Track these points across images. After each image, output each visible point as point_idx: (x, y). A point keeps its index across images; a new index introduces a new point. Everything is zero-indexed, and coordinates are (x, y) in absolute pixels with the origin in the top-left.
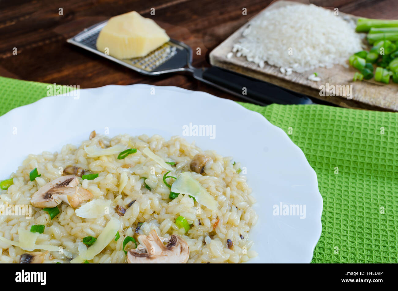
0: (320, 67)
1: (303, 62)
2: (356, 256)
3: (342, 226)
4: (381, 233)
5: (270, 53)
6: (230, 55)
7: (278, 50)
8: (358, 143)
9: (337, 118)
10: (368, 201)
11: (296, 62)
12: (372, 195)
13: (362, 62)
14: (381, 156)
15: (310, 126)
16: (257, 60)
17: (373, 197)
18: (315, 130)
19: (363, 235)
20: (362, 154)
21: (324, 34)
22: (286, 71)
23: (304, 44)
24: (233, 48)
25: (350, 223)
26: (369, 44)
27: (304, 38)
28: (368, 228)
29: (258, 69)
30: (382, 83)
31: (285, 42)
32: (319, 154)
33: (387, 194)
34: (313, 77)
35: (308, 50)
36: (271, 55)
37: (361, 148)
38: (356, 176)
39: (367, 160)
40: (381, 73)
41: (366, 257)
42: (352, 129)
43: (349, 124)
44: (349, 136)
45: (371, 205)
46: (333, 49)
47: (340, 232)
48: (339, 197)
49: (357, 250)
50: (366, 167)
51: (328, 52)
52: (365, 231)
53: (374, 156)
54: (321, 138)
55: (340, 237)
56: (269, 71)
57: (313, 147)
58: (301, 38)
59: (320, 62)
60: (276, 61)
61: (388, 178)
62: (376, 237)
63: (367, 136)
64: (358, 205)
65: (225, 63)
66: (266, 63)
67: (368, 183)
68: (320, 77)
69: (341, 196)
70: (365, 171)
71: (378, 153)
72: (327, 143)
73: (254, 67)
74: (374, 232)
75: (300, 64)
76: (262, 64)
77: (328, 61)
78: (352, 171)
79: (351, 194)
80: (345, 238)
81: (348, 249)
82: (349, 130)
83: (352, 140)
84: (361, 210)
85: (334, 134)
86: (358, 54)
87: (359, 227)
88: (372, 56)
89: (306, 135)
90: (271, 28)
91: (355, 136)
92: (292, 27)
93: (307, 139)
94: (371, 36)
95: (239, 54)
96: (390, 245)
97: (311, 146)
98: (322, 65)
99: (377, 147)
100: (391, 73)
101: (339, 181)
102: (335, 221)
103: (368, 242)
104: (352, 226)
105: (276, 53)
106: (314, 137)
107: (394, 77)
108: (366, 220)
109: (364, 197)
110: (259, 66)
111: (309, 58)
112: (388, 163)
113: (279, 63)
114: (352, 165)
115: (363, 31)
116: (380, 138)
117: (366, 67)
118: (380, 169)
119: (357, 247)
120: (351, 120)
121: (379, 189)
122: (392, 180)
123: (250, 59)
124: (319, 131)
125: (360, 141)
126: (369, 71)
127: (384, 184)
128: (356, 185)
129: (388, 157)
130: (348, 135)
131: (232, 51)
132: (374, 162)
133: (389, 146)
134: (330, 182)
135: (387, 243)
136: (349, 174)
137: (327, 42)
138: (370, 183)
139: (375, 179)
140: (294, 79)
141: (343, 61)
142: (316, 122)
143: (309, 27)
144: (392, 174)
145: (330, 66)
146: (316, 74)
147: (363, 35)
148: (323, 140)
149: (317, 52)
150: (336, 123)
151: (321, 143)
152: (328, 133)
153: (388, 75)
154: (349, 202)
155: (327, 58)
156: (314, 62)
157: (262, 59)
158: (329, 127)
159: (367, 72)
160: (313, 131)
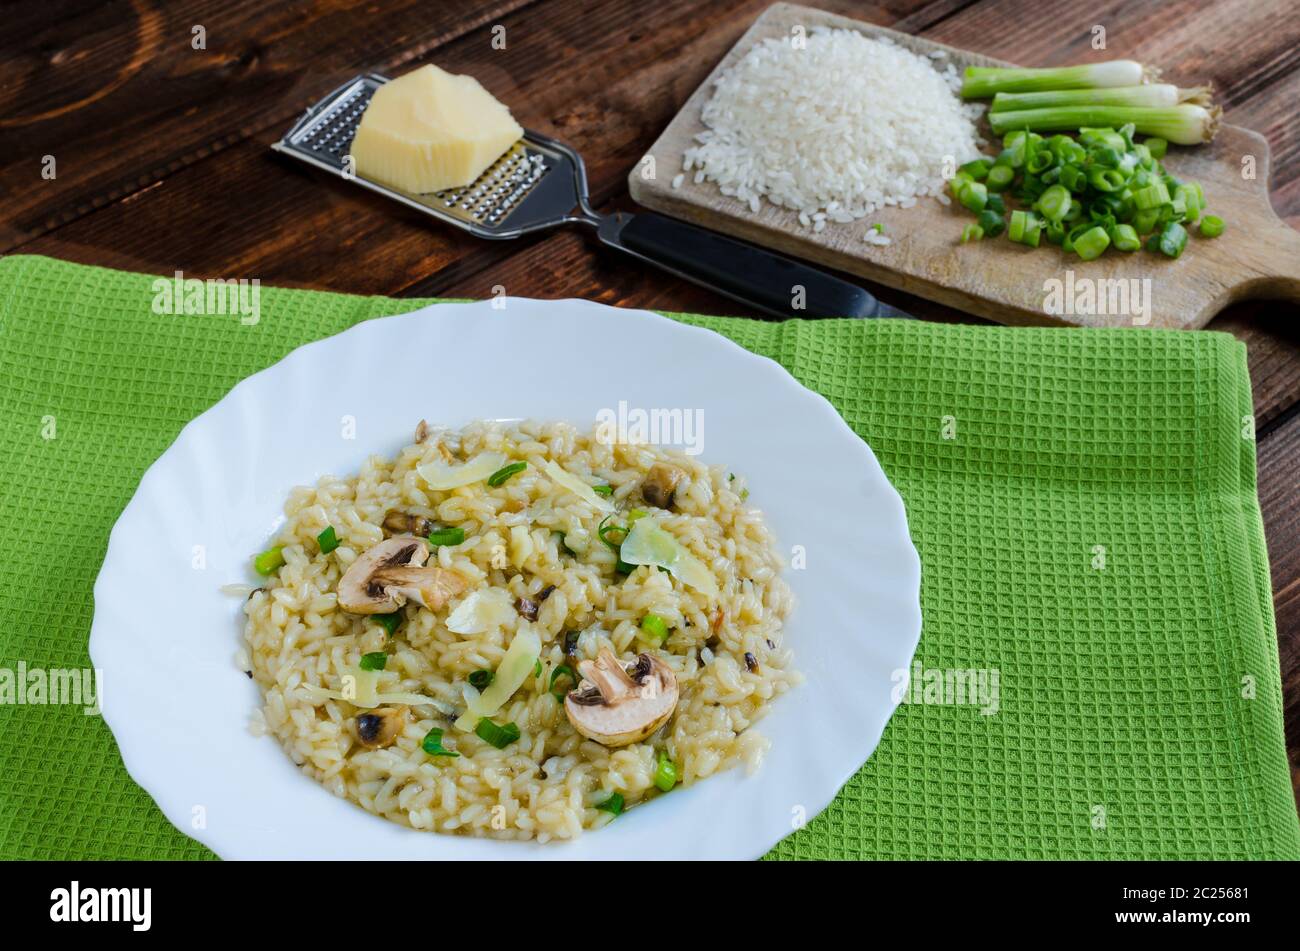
0: (887, 205)
1: (848, 198)
2: (983, 654)
3: (955, 595)
4: (1031, 603)
5: (772, 174)
6: (678, 180)
7: (789, 168)
8: (979, 407)
9: (935, 353)
10: (1002, 534)
11: (833, 198)
12: (1010, 521)
13: (980, 191)
14: (1027, 434)
15: (878, 373)
16: (742, 194)
17: (1013, 525)
18: (889, 382)
19: (995, 610)
20: (987, 431)
21: (891, 123)
22: (813, 222)
23: (849, 153)
24: (683, 158)
25: (970, 587)
26: (992, 138)
27: (849, 138)
28: (1004, 595)
29: (749, 217)
30: (1024, 246)
31: (803, 145)
32: (900, 436)
33: (1039, 516)
34: (872, 236)
35: (857, 168)
36: (774, 180)
37: (986, 418)
38: (977, 479)
39: (999, 445)
40: (1022, 223)
41: (1002, 655)
42: (965, 376)
43: (960, 366)
44: (961, 392)
45: (1009, 545)
46: (912, 158)
47: (952, 606)
48: (946, 531)
49: (986, 643)
50: (997, 458)
51: (902, 168)
52: (1001, 600)
53: (1013, 434)
54: (902, 399)
55: (952, 618)
56: (774, 221)
57: (888, 422)
58: (841, 138)
59: (887, 193)
60: (787, 194)
61: (1042, 480)
62: (1021, 613)
63: (997, 391)
64: (984, 545)
65: (669, 199)
66: (765, 198)
67: (1001, 493)
68: (889, 236)
69: (950, 528)
70: (995, 467)
71: (1020, 428)
72: (916, 412)
73: (739, 213)
74: (1017, 601)
75: (842, 201)
76: (755, 204)
77: (905, 189)
78: (970, 469)
79: (969, 521)
80: (961, 620)
81: (968, 643)
82: (960, 379)
83: (967, 402)
84: (990, 556)
85: (930, 389)
86: (965, 169)
87: (988, 594)
88: (1000, 175)
89: (871, 395)
90: (768, 106)
91: (974, 392)
92: (819, 109)
93: (874, 404)
94: (997, 118)
95: (699, 177)
96: (1047, 626)
97: (883, 419)
98: (891, 201)
99: (1018, 413)
100: (1042, 224)
101: (945, 493)
102: (942, 585)
103: (1005, 625)
104: (974, 593)
105: (787, 176)
106: (888, 398)
107: (1050, 232)
108: (1000, 578)
109: (995, 526)
110: (748, 208)
111: (862, 187)
112: (1040, 448)
113: (797, 200)
114: (969, 456)
115: (979, 98)
116: (1024, 393)
117: (988, 206)
118: (1025, 461)
119: (986, 635)
120: (963, 355)
121: (1025, 505)
122: (1048, 484)
123: (727, 191)
124: (899, 384)
125: (982, 403)
126: (996, 218)
127: (1034, 494)
128: (978, 500)
129: (1040, 435)
130: (959, 390)
131: (682, 171)
132: (1013, 446)
133: (1042, 410)
134: (927, 497)
135: (1042, 624)
136: (963, 476)
137: (900, 143)
138: (1006, 492)
139: (1015, 484)
140: (833, 242)
141: (936, 188)
142: (891, 363)
143: (858, 109)
144: (1049, 471)
145: (909, 202)
146: (879, 229)
148: (907, 405)
149: (879, 170)
150: (933, 365)
151: (902, 411)
152: (917, 388)
153: (1038, 227)
154: (965, 541)
155: (900, 183)
156: (874, 195)
157: (754, 189)
158: (918, 375)
159: (991, 221)
160: (885, 384)
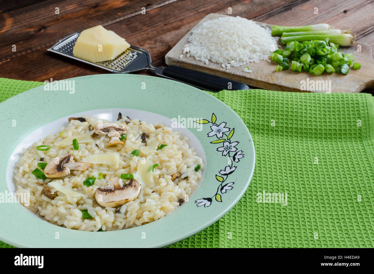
0: (250, 62)
1: (238, 59)
2: (295, 188)
3: (283, 171)
4: (309, 173)
5: (212, 53)
6: (182, 56)
7: (218, 51)
8: (288, 114)
9: (271, 98)
10: (298, 153)
11: (233, 60)
12: (300, 149)
13: (281, 57)
14: (304, 123)
15: (253, 104)
16: (203, 59)
17: (301, 150)
18: (256, 106)
19: (298, 175)
20: (291, 122)
21: (251, 38)
22: (226, 67)
23: (237, 46)
24: (183, 50)
25: (288, 168)
26: (283, 45)
27: (237, 41)
28: (300, 171)
29: (205, 66)
30: (296, 72)
31: (222, 44)
32: (261, 123)
33: (310, 148)
34: (246, 70)
35: (240, 50)
36: (213, 55)
37: (290, 117)
38: (288, 137)
39: (295, 126)
40: (296, 64)
41: (301, 189)
42: (282, 105)
43: (280, 102)
44: (281, 109)
45: (301, 156)
46: (258, 49)
47: (282, 174)
48: (278, 151)
49: (295, 185)
50: (294, 130)
51: (255, 51)
52: (299, 172)
53: (299, 122)
54: (261, 112)
55: (283, 177)
56: (213, 67)
57: (256, 118)
58: (234, 41)
59: (250, 59)
60: (217, 59)
61: (310, 137)
62: (307, 176)
63: (293, 109)
64: (292, 156)
65: (178, 62)
66: (210, 60)
67: (296, 141)
68: (252, 70)
69: (280, 151)
70: (294, 133)
71: (301, 121)
72: (266, 115)
73: (202, 64)
74: (305, 172)
75: (236, 61)
76: (207, 62)
77: (256, 58)
78: (285, 134)
79: (286, 149)
80: (286, 178)
81: (289, 185)
82: (280, 105)
83: (283, 112)
84: (294, 159)
85: (270, 108)
86: (276, 52)
87: (294, 170)
88: (287, 53)
89: (250, 110)
90: (210, 34)
91: (285, 109)
92: (227, 34)
93: (252, 113)
94: (284, 38)
95: (188, 55)
96: (316, 180)
97: (255, 118)
99: (301, 116)
100: (302, 65)
101: (277, 141)
102: (278, 167)
103: (301, 179)
104: (290, 170)
105: (217, 53)
106: (256, 111)
107: (305, 68)
108: (298, 166)
109: (295, 150)
110: (205, 63)
111: (242, 56)
112: (309, 127)
113: (221, 60)
114: (285, 130)
115: (277, 35)
116: (302, 110)
117: (284, 61)
118: (304, 131)
119: (295, 183)
120: (281, 98)
121: (305, 145)
122: (312, 138)
123: (198, 59)
124: (260, 107)
125: (288, 113)
127: (308, 142)
128: (289, 143)
129: (309, 123)
130: (280, 109)
131: (183, 54)
132: (299, 127)
133: (309, 115)
134: (271, 142)
135: (314, 179)
136: (283, 136)
137: (254, 44)
138: (298, 141)
139: (301, 139)
140: (233, 72)
141: (266, 57)
142: (257, 101)
143: (240, 33)
144: (312, 134)
145: (257, 61)
146: (248, 68)
147: (277, 38)
148: (263, 113)
149: (247, 51)
150: (271, 101)
151: (261, 115)
152: (266, 108)
154: (285, 155)
155: (254, 56)
156: (246, 59)
157: (207, 58)
158: (266, 104)
159: (285, 65)
160: (255, 107)
